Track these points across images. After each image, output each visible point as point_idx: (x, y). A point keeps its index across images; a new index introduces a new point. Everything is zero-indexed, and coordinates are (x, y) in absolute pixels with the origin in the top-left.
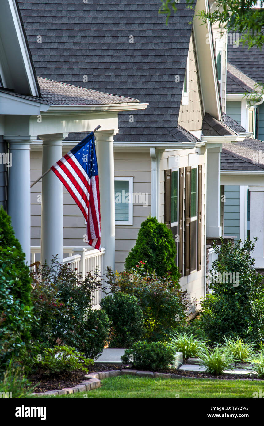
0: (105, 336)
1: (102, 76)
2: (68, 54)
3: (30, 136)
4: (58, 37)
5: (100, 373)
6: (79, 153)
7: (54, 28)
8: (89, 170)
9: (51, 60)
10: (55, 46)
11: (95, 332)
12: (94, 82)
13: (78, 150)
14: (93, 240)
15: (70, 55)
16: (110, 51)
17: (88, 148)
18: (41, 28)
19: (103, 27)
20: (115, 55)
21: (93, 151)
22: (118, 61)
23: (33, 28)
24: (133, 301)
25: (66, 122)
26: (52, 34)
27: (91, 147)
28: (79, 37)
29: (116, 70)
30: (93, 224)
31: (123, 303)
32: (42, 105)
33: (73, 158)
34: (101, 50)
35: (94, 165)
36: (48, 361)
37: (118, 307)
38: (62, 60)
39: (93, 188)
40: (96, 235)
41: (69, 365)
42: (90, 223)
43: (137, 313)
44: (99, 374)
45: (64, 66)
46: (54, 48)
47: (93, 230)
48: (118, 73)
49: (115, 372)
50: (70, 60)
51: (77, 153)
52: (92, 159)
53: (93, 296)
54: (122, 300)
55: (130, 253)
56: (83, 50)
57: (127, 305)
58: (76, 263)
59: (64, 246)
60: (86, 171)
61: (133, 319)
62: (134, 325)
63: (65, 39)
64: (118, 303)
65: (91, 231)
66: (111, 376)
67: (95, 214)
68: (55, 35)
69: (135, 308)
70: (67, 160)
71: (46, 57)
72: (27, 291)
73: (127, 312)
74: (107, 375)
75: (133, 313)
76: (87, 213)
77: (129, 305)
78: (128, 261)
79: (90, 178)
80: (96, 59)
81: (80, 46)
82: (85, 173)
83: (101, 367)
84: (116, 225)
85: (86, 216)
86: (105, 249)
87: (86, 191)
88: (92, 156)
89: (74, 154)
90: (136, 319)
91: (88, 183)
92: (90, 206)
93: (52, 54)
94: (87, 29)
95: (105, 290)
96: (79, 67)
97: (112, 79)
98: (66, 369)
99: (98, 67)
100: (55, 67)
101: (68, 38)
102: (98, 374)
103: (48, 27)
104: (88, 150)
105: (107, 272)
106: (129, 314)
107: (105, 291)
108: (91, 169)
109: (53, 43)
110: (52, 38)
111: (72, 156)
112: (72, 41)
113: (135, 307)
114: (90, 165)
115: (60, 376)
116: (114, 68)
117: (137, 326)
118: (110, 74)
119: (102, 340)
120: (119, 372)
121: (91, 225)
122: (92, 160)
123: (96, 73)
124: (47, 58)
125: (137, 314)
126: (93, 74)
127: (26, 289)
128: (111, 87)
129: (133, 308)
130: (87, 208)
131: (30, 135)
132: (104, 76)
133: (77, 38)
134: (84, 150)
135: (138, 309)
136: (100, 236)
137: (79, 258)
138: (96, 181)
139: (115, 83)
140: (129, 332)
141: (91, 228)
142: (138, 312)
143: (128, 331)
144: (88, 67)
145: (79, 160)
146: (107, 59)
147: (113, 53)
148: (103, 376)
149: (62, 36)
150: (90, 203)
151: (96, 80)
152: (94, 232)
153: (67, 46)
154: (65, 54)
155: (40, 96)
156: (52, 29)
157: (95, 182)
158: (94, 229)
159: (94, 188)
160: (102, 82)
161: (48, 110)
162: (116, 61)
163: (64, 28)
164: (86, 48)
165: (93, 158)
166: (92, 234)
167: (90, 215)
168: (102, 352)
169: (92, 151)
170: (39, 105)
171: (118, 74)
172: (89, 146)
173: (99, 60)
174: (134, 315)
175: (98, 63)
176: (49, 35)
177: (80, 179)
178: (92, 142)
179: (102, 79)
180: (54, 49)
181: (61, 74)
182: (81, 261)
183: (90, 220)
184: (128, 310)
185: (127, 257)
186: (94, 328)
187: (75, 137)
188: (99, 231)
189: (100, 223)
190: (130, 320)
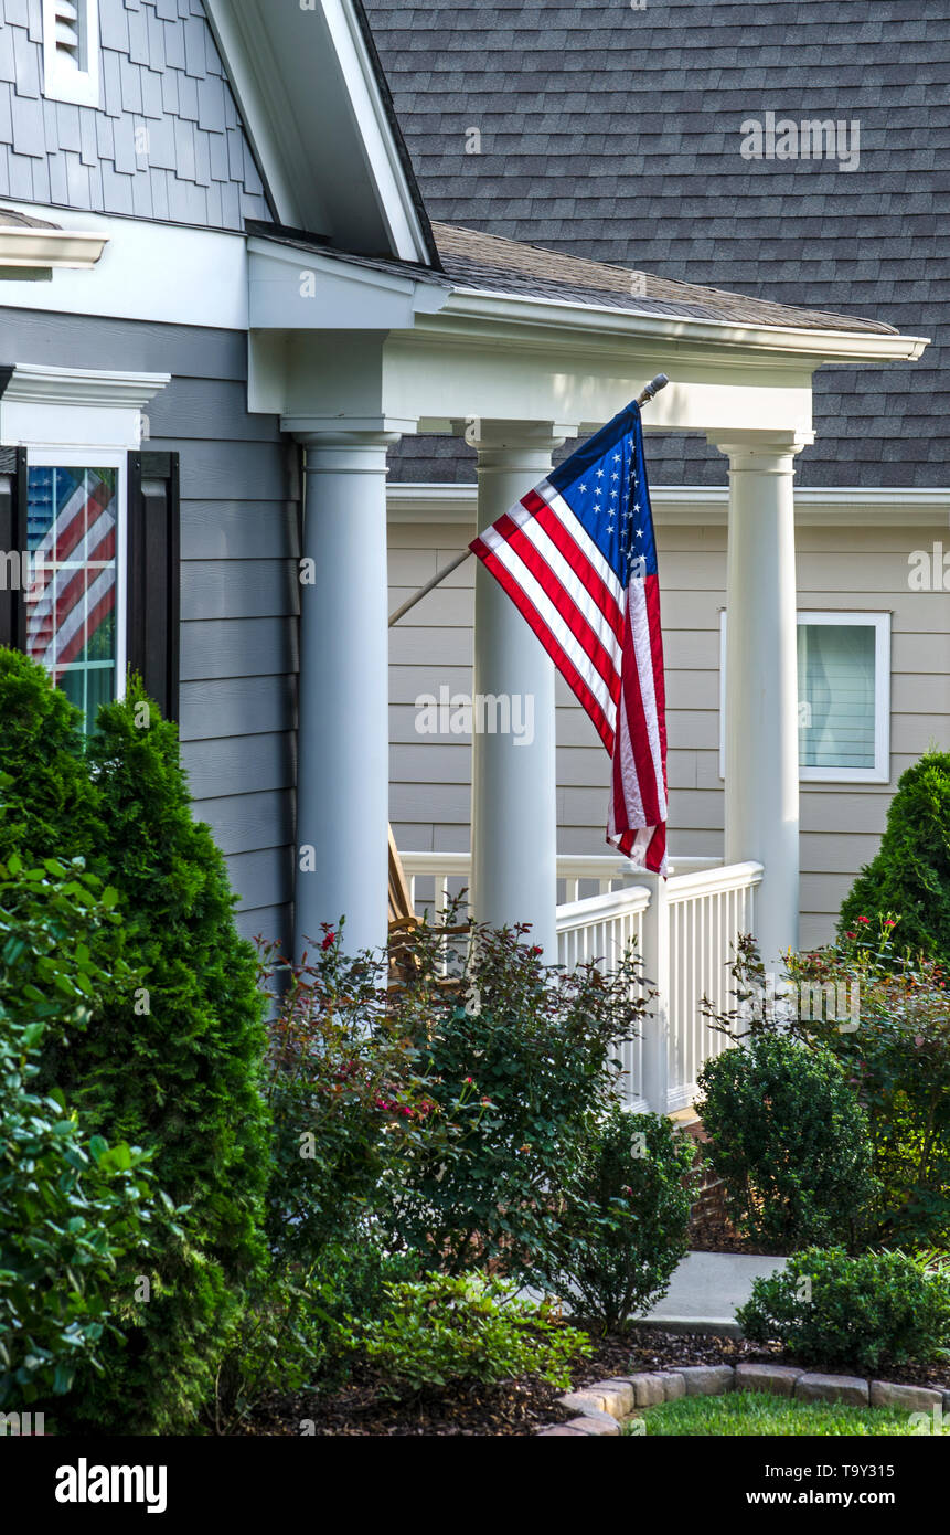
0: (679, 1222)
1: (789, 264)
2: (678, 193)
3: (383, 418)
4: (646, 138)
5: (642, 1379)
6: (583, 488)
7: (635, 106)
8: (622, 556)
9: (620, 214)
10: (636, 167)
11: (620, 1208)
12: (760, 286)
13: (579, 475)
14: (635, 832)
15: (682, 197)
16: (821, 177)
17: (619, 468)
18: (591, 109)
19: (802, 100)
20: (840, 191)
21: (637, 478)
22: (850, 211)
23: (565, 110)
24: (827, 1071)
25: (568, 381)
26: (626, 130)
27: (629, 461)
28: (717, 137)
29: (841, 241)
30: (633, 767)
31: (786, 1077)
32: (422, 289)
33: (559, 506)
34: (791, 178)
35: (640, 533)
36: (396, 1340)
37: (769, 1092)
38: (656, 214)
39: (634, 627)
40: (646, 815)
41: (482, 1359)
42: (623, 766)
43: (841, 1117)
44: (634, 1386)
45: (660, 234)
46: (632, 174)
47: (634, 794)
48: (848, 251)
49: (711, 1375)
50: (684, 214)
51: (572, 489)
52: (631, 508)
53: (616, 1062)
54: (784, 1067)
55: (858, 882)
56: (731, 178)
57: (801, 1088)
58: (627, 918)
59: (558, 853)
60: (610, 561)
61: (826, 1141)
62: (831, 1164)
63: (668, 145)
64: (767, 1078)
65: (628, 798)
66: (690, 1390)
67: (645, 731)
68: (636, 130)
69: (834, 1098)
70: (533, 513)
71: (602, 204)
72: (241, 1052)
73: (802, 1112)
74: (674, 1389)
75: (827, 1117)
76: (614, 726)
77: (812, 1085)
78: (850, 911)
79: (625, 583)
80: (772, 209)
81: (719, 163)
82: (606, 564)
83: (661, 1348)
84: (801, 783)
85: (609, 739)
86: (759, 867)
87: (607, 638)
88: (632, 494)
89: (560, 491)
90: (837, 1140)
91: (615, 605)
92: (623, 697)
93: (622, 195)
94: (750, 107)
95: (727, 1023)
96: (714, 235)
97: (826, 274)
98: (470, 1374)
99: (779, 232)
100: (630, 236)
101: (682, 140)
102: (629, 1387)
103: (615, 104)
104: (615, 476)
105: (737, 954)
106: (809, 1120)
107: (727, 1028)
108: (628, 550)
109: (627, 159)
110: (627, 141)
111: (552, 498)
112: (693, 150)
113: (834, 1093)
114: (624, 532)
115: (446, 1401)
116: (835, 236)
117: (841, 1168)
118: (819, 255)
119: (667, 1234)
120: (724, 1376)
121: (628, 772)
122: (631, 515)
123: (769, 254)
124: (605, 209)
125: (840, 1122)
126: (761, 258)
127: (237, 1044)
128: (819, 301)
129: (826, 1098)
130: (612, 703)
131: (383, 412)
132: (798, 264)
133: (710, 139)
134: (600, 473)
135: (844, 1101)
136: (664, 816)
137: (643, 899)
138: (648, 597)
139: (834, 285)
140: (811, 1192)
141: (626, 783)
142: (846, 1114)
143: (805, 1186)
144: (745, 233)
145: (583, 514)
146: (812, 208)
147: (832, 186)
148: (651, 1392)
149: (660, 134)
150: (625, 685)
151: (768, 279)
152: (639, 802)
153: (676, 167)
154: (667, 192)
155: (436, 265)
156: (628, 110)
157: (644, 599)
158: (637, 790)
159: (640, 625)
160: (788, 286)
161: (445, 309)
162: (841, 212)
163: (669, 106)
164: (740, 172)
165: (637, 508)
166: (630, 808)
167: (622, 733)
168: (666, 1285)
169: (632, 480)
170: (408, 287)
171: (845, 257)
172: (623, 458)
173: (782, 210)
174: (829, 1125)
175: (778, 221)
176: (618, 131)
177: (583, 587)
178: (631, 442)
179: (789, 273)
180: (629, 176)
181: (651, 258)
182: (650, 912)
183: (623, 755)
184: (806, 1106)
185: (847, 897)
186: (618, 1194)
187: (685, 472)
188: (661, 795)
189: (664, 767)
190: (816, 1143)
